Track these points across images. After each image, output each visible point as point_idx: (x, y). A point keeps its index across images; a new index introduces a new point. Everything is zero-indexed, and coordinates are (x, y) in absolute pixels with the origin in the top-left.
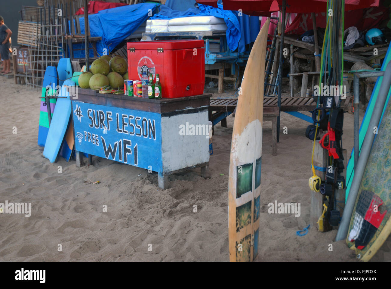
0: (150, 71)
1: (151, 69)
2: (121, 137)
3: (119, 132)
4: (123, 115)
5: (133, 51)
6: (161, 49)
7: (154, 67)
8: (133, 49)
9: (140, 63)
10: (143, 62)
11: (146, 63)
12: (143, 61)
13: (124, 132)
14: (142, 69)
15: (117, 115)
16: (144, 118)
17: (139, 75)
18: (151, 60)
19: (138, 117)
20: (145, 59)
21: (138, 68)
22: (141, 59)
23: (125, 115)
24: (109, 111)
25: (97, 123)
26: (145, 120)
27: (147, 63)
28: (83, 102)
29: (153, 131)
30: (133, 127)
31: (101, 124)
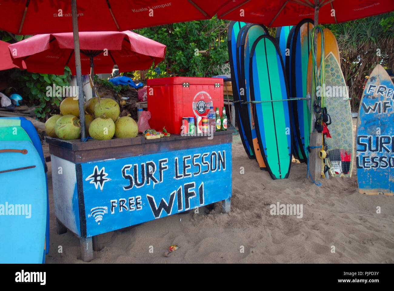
0: (207, 106)
1: (208, 103)
2: (181, 182)
3: (179, 179)
4: (184, 157)
5: (187, 86)
6: (218, 84)
7: (212, 102)
8: (187, 83)
9: (196, 98)
10: (200, 97)
11: (203, 98)
12: (200, 95)
13: (185, 175)
14: (198, 104)
15: (176, 159)
16: (213, 152)
17: (194, 111)
18: (208, 95)
19: (206, 153)
20: (202, 94)
21: (194, 104)
22: (198, 94)
23: (188, 156)
24: (164, 158)
25: (141, 180)
26: (214, 154)
27: (205, 98)
28: (115, 159)
29: (223, 161)
30: (198, 166)
31: (148, 179)
